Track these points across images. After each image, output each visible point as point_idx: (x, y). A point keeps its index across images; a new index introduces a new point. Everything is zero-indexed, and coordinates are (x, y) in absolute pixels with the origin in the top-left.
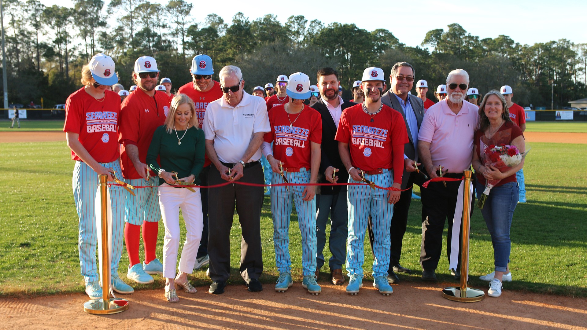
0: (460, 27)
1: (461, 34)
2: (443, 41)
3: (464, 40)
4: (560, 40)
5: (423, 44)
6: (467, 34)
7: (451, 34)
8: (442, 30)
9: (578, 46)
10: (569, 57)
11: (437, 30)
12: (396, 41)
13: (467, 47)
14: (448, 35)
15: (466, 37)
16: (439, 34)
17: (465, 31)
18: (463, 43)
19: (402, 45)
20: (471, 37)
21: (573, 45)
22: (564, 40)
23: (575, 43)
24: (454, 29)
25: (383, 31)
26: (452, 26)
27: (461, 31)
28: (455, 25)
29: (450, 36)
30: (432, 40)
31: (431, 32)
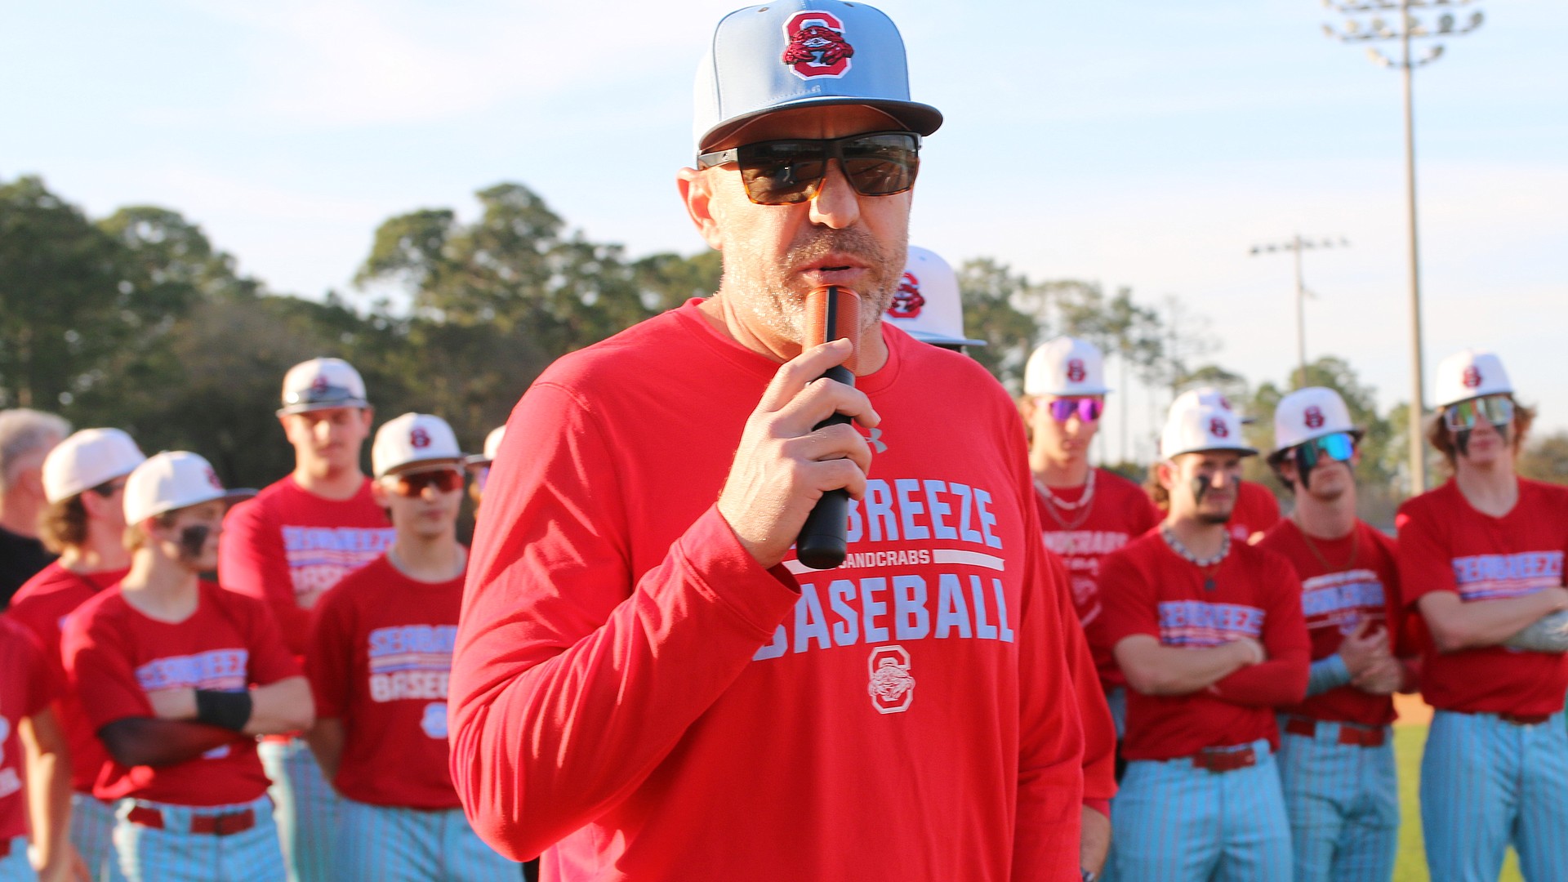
0: (536, 203)
1: (540, 232)
2: (457, 267)
3: (557, 262)
4: (969, 265)
5: (359, 280)
6: (566, 235)
7: (493, 233)
8: (448, 215)
9: (1043, 289)
10: (1010, 340)
11: (426, 216)
12: (222, 267)
13: (567, 296)
14: (478, 237)
15: (562, 249)
16: (437, 233)
17: (554, 219)
18: (546, 275)
19: (248, 286)
20: (584, 250)
21: (1024, 284)
22: (987, 266)
23: (1035, 279)
24: (509, 212)
25: (154, 216)
26: (499, 196)
27: (543, 219)
28: (506, 189)
29: (492, 243)
30: (404, 261)
31: (394, 223)
